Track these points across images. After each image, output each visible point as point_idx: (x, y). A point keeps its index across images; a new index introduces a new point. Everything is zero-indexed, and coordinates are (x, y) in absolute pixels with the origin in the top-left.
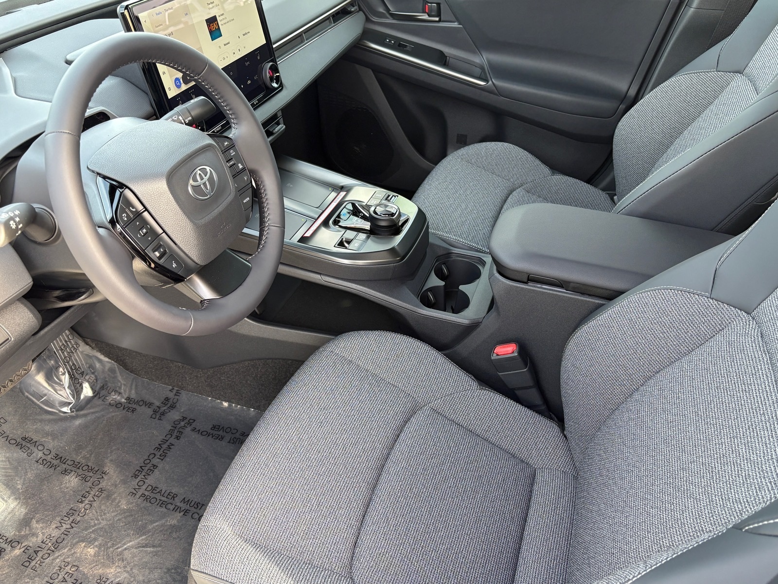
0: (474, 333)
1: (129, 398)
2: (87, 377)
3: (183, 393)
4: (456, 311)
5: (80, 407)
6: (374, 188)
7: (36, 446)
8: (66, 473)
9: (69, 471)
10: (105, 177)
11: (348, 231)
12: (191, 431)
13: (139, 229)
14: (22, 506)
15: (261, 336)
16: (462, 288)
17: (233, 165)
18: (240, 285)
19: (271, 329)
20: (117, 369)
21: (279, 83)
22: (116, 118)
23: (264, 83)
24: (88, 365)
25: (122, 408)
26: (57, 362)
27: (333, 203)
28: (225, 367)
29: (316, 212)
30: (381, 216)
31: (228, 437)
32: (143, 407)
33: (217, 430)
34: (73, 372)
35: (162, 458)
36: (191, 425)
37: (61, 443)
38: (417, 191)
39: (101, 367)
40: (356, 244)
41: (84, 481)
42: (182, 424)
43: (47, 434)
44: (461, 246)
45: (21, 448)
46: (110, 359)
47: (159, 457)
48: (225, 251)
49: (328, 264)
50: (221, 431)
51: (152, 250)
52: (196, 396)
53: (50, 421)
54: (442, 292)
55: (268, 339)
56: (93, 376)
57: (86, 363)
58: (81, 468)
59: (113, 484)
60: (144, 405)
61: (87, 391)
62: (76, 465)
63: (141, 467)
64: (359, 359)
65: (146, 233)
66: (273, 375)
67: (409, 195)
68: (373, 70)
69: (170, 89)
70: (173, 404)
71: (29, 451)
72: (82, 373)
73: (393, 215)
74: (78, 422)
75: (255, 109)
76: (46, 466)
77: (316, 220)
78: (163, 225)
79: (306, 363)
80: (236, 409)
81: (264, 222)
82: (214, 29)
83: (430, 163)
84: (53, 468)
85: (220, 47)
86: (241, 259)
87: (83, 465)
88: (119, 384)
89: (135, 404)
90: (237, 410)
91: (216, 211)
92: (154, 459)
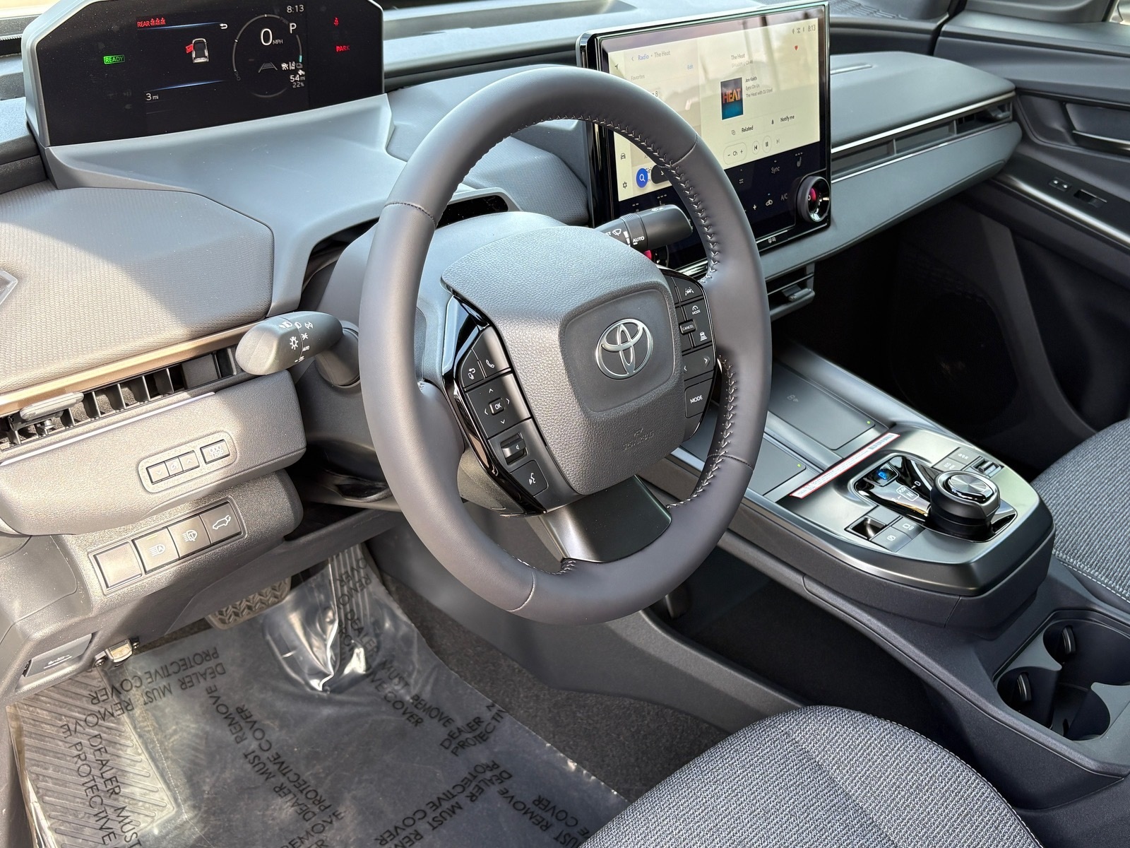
0: (1105, 795)
1: (419, 697)
2: (365, 640)
3: (508, 718)
4: (1073, 733)
5: (339, 686)
6: (958, 440)
7: (253, 729)
8: (281, 793)
9: (285, 790)
10: (462, 300)
11: (881, 507)
12: (497, 794)
13: (490, 400)
14: (198, 822)
15: (665, 659)
16: (1097, 688)
17: (690, 332)
18: (641, 550)
19: (686, 651)
20: (415, 640)
21: (826, 215)
22: (518, 210)
23: (797, 210)
24: (373, 619)
25: (402, 711)
26: (328, 597)
27: (866, 449)
28: (588, 695)
29: (828, 457)
30: (956, 495)
31: (558, 828)
32: (436, 720)
33: (543, 807)
34: (346, 624)
35: (435, 824)
36: (502, 782)
37: (291, 738)
38: (1048, 471)
39: (393, 629)
40: (891, 536)
41: (301, 816)
42: (488, 775)
43: (275, 715)
44: (1117, 601)
45: (230, 725)
46: (411, 619)
47: (431, 821)
48: (631, 479)
49: (826, 559)
50: (549, 814)
51: (501, 443)
52: (528, 732)
53: (288, 694)
54: (1051, 683)
55: (676, 669)
56: (375, 640)
57: (372, 615)
58: (305, 792)
59: (342, 842)
60: (438, 718)
61: (357, 664)
62: (300, 785)
63: (396, 828)
64: (838, 768)
65: (501, 411)
66: (667, 741)
67: (1030, 473)
68: (1014, 233)
69: (625, 185)
70: (484, 732)
71: (240, 734)
72: (360, 630)
73: (982, 499)
74: (327, 711)
75: (762, 254)
76: (257, 769)
77: (825, 472)
78: (532, 405)
79: (731, 739)
80: (587, 780)
81: (719, 448)
82: (733, 100)
83: (1087, 423)
84: (266, 776)
85: (733, 132)
86: (658, 502)
87: (308, 789)
88: (411, 667)
89: (424, 711)
90: (588, 783)
91: (632, 404)
92: (421, 821)
